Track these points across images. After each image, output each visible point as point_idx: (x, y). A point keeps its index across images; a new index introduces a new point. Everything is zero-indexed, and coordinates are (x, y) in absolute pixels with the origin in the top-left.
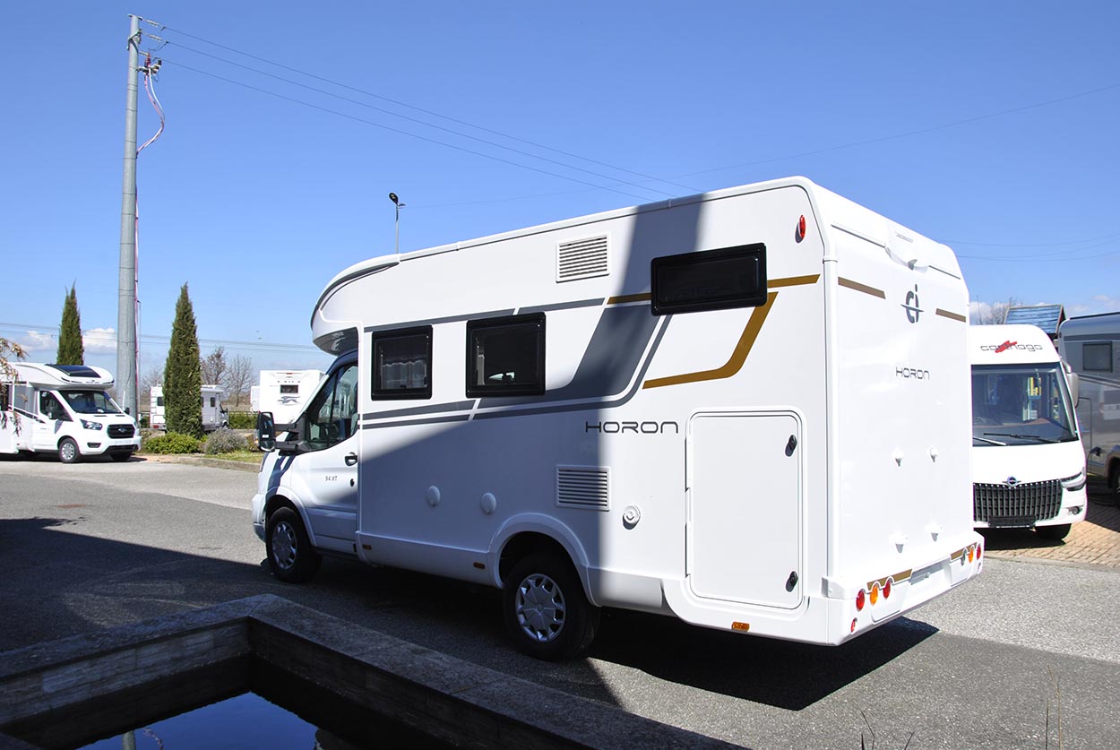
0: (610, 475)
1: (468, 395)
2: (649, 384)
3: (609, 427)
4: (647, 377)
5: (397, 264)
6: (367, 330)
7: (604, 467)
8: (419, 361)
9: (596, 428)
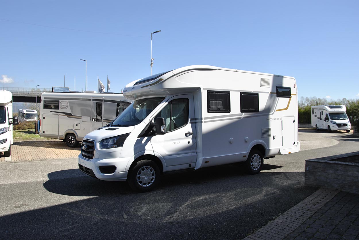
0: (271, 129)
1: (241, 112)
2: (277, 111)
3: (271, 119)
4: (276, 110)
5: (216, 70)
6: (204, 89)
7: (270, 127)
8: (220, 101)
9: (268, 119)
